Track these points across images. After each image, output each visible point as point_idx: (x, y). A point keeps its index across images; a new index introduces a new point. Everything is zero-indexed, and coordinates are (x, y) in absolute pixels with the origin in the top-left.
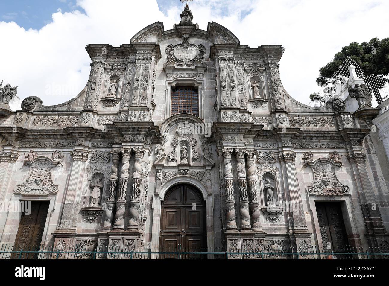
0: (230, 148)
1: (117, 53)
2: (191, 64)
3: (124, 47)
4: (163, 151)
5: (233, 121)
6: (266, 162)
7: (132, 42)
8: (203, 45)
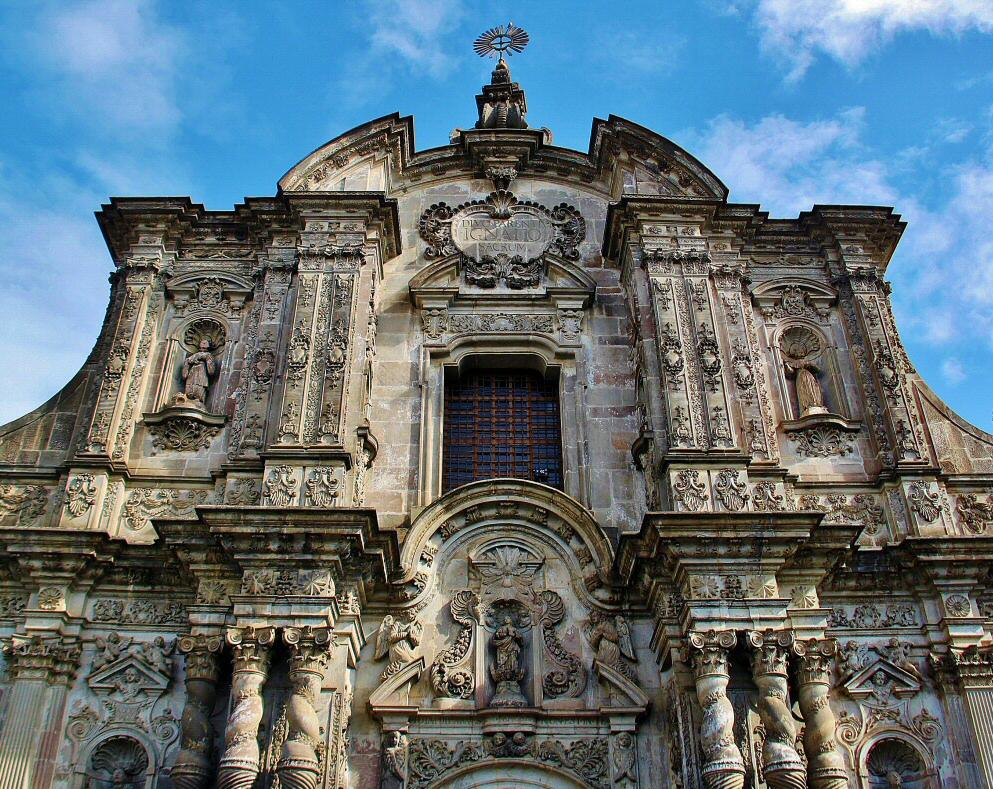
0: (723, 627)
1: (222, 233)
2: (528, 278)
3: (253, 208)
4: (413, 644)
5: (721, 510)
6: (879, 691)
7: (285, 188)
8: (572, 208)
